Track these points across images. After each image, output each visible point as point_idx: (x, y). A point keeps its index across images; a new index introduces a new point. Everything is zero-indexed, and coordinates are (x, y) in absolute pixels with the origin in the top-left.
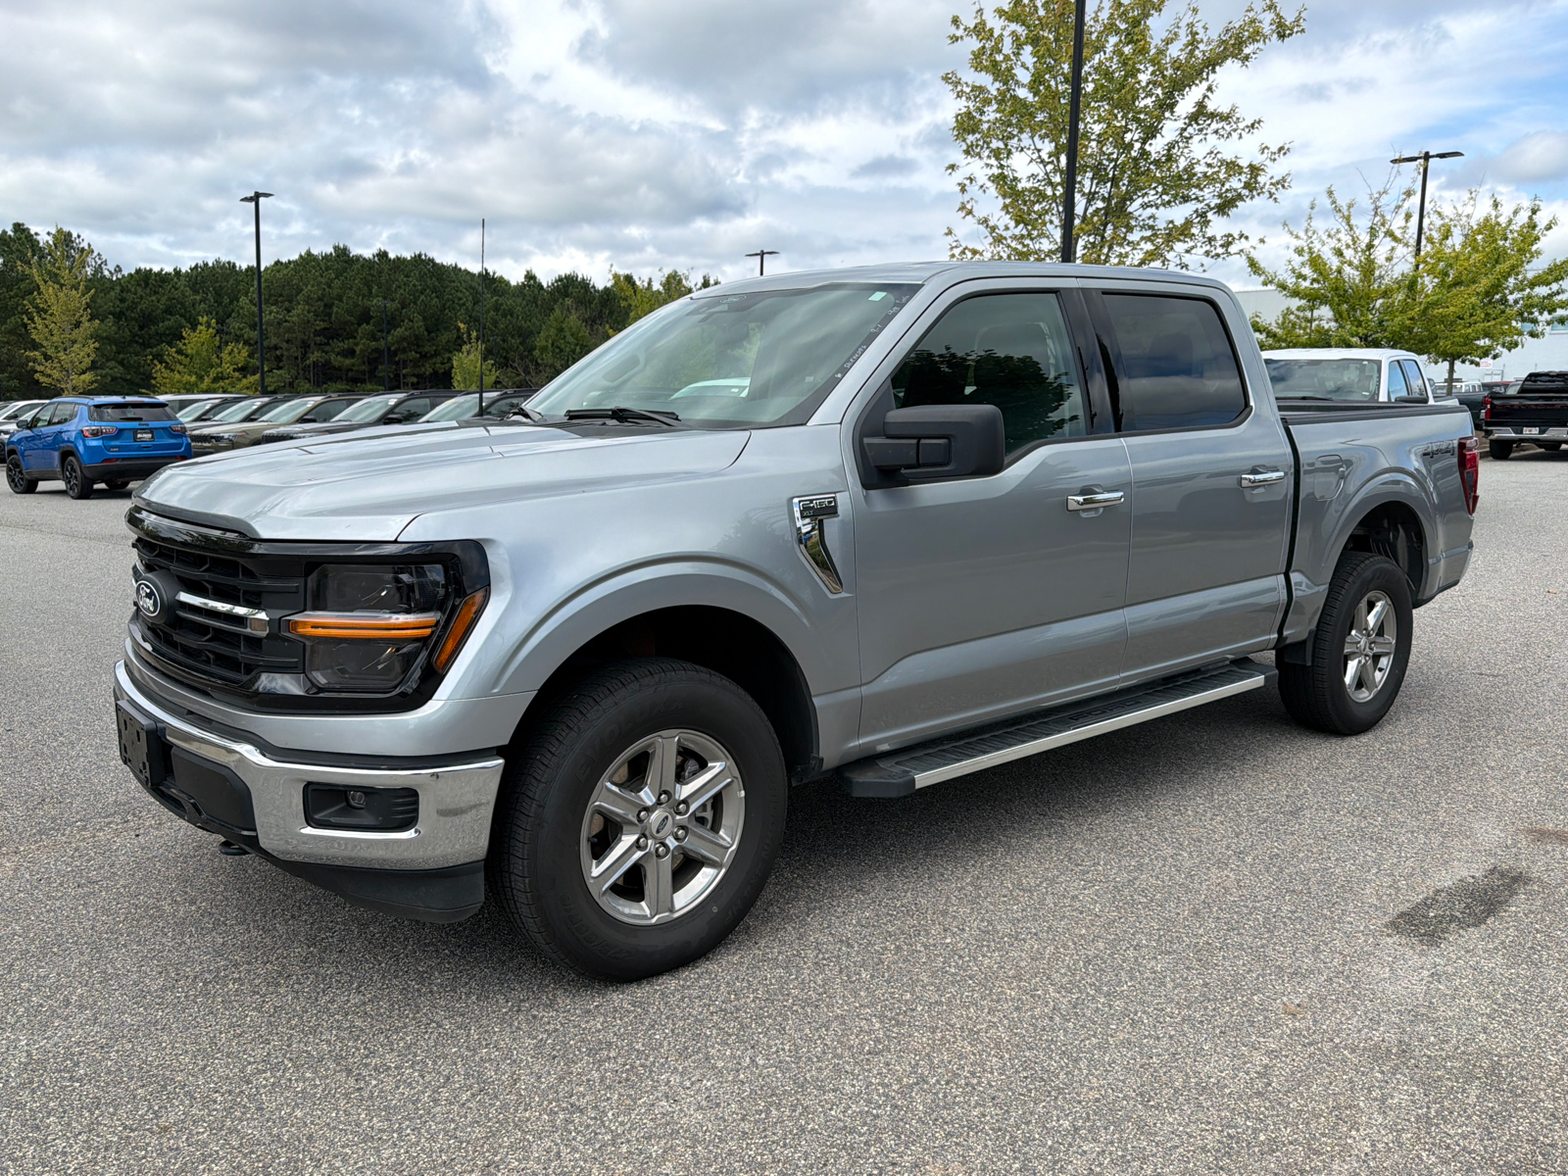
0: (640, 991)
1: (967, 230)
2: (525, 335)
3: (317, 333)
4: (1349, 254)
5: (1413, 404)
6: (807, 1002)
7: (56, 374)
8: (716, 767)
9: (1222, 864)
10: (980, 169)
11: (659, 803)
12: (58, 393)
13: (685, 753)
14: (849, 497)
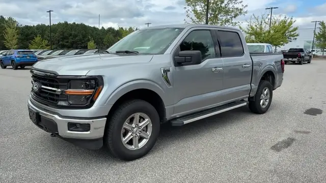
0: (133, 162)
1: (188, 20)
2: (102, 39)
3: (61, 38)
4: (258, 26)
5: (270, 53)
6: (164, 164)
7: (10, 45)
8: (146, 120)
9: (240, 137)
10: (190, 8)
11: (136, 127)
12: (10, 49)
13: (141, 117)
14: (172, 68)
